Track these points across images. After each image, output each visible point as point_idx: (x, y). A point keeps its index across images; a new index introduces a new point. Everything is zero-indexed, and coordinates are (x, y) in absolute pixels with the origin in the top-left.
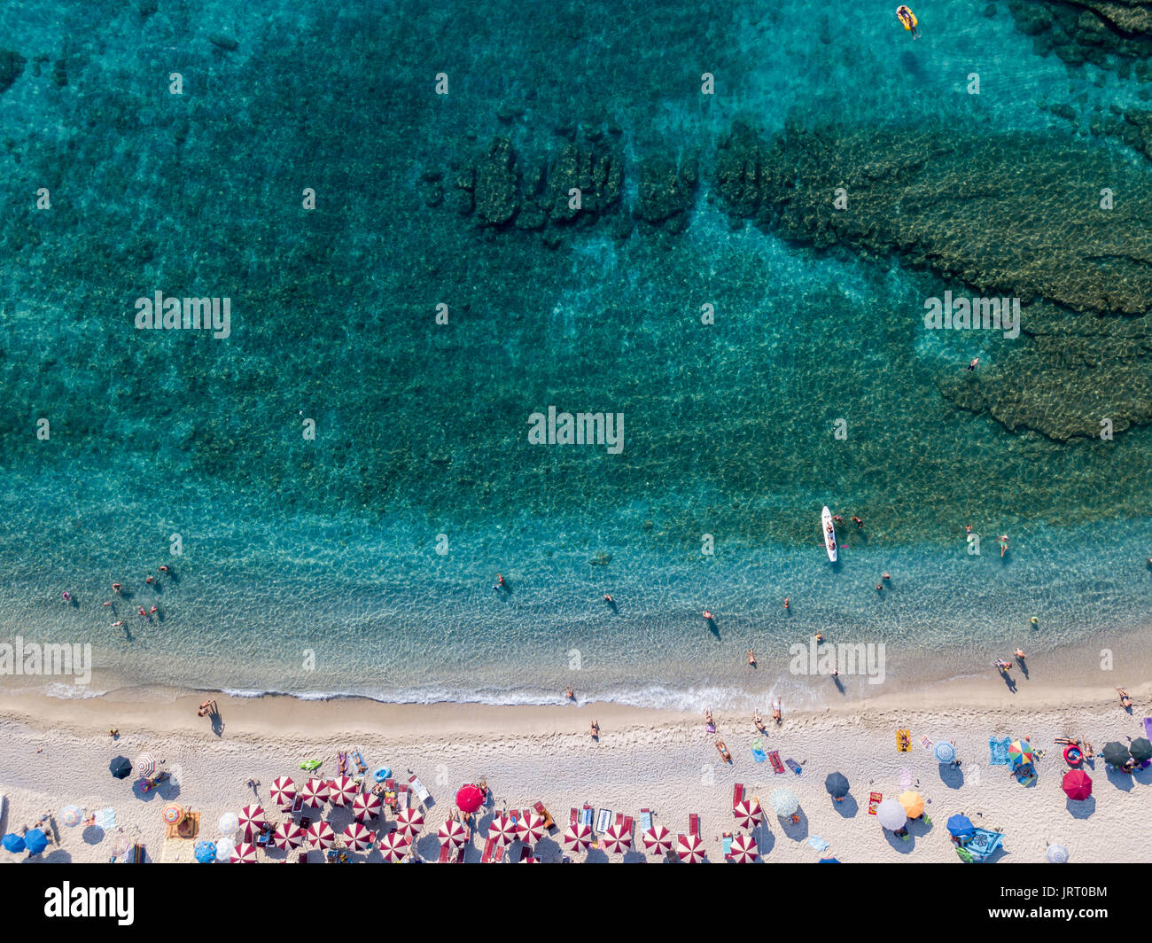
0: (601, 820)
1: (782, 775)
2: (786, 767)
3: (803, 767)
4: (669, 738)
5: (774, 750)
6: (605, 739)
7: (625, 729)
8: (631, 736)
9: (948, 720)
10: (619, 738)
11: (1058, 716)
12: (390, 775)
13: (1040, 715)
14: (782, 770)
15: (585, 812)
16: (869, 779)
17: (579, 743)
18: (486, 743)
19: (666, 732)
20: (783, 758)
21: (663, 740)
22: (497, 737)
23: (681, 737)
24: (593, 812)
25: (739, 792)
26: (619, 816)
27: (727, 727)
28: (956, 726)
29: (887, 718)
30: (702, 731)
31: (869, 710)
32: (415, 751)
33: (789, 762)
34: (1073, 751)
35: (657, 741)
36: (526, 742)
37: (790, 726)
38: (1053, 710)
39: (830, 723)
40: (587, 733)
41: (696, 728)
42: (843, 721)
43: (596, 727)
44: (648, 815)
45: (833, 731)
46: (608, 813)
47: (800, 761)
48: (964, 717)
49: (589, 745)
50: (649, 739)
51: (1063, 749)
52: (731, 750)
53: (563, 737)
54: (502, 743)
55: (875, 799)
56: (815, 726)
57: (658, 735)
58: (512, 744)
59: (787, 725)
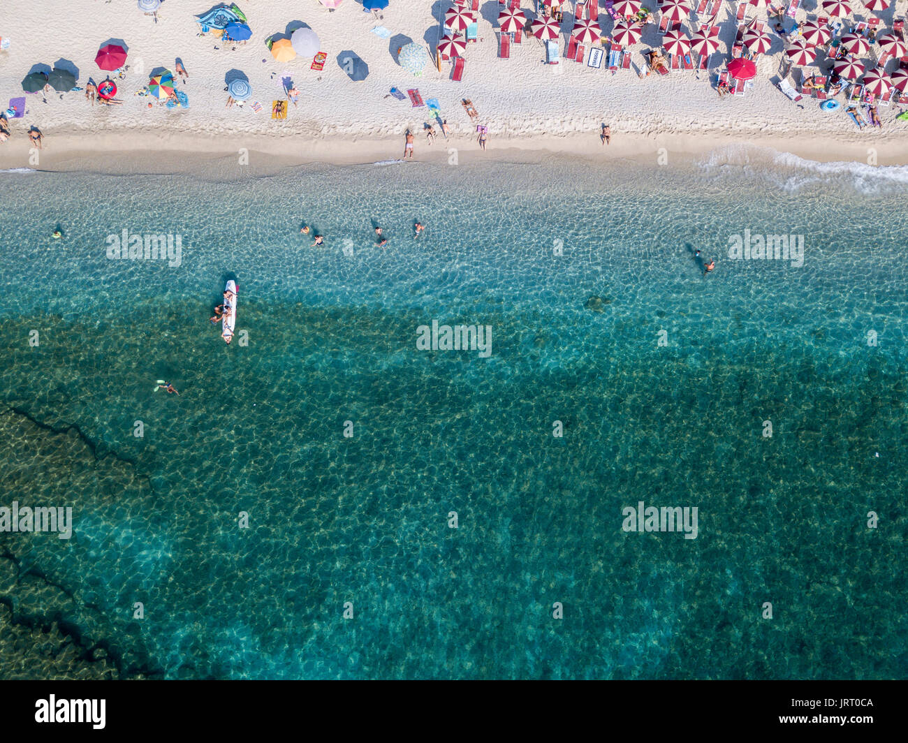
0: (599, 59)
1: (410, 88)
2: (406, 94)
3: (389, 93)
4: (527, 124)
5: (417, 108)
6: (595, 126)
7: (573, 135)
8: (567, 127)
9: (228, 125)
10: (580, 127)
11: (112, 124)
12: (821, 105)
13: (131, 125)
14: (410, 92)
15: (615, 64)
16: (322, 81)
17: (623, 124)
18: (722, 129)
19: (530, 128)
20: (408, 101)
21: (533, 122)
22: (710, 134)
23: (514, 124)
24: (607, 67)
25: (456, 74)
26: (580, 60)
27: (465, 131)
28: (222, 119)
29: (293, 130)
30: (491, 128)
31: (312, 139)
32: (798, 124)
33: (402, 97)
34: (105, 92)
35: (541, 121)
36: (680, 127)
37: (398, 127)
38: (116, 130)
39: (355, 129)
40: (615, 132)
41: (497, 132)
42: (340, 130)
43: (604, 136)
44: (551, 59)
45: (352, 121)
46: (591, 64)
47: (391, 97)
48: (211, 127)
49: (612, 121)
50: (548, 123)
51: (117, 96)
52: (463, 109)
53: (640, 130)
54: (705, 128)
55: (318, 64)
56: (370, 126)
57: (538, 126)
58: (694, 127)
59: (400, 129)
